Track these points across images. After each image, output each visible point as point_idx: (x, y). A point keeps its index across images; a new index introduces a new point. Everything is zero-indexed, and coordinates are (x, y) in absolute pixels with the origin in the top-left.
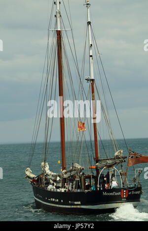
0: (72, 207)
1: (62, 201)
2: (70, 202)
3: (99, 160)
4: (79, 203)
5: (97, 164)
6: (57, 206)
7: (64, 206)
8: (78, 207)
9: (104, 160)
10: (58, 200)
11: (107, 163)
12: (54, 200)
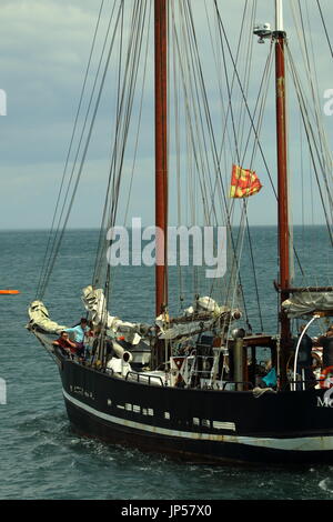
0: (205, 436)
1: (167, 415)
2: (196, 420)
3: (294, 291)
4: (230, 426)
5: (288, 302)
6: (150, 429)
7: (175, 433)
8: (227, 438)
9: (312, 290)
10: (151, 412)
11: (324, 300)
12: (137, 408)
